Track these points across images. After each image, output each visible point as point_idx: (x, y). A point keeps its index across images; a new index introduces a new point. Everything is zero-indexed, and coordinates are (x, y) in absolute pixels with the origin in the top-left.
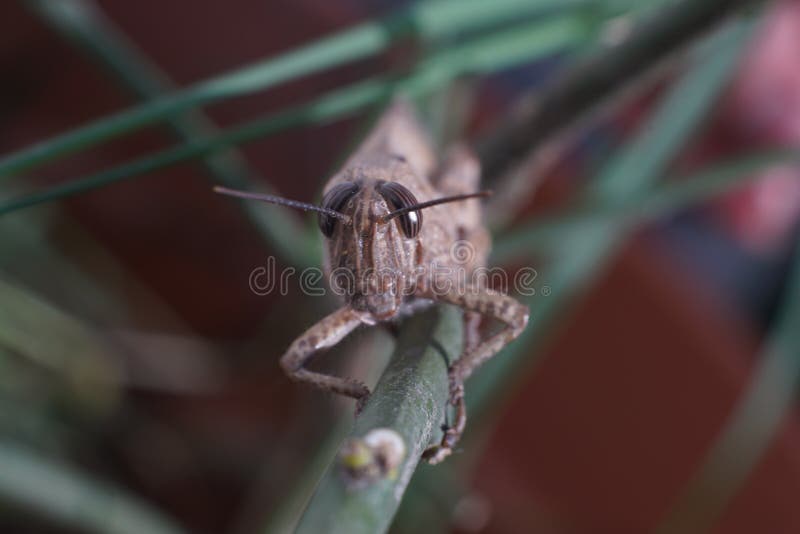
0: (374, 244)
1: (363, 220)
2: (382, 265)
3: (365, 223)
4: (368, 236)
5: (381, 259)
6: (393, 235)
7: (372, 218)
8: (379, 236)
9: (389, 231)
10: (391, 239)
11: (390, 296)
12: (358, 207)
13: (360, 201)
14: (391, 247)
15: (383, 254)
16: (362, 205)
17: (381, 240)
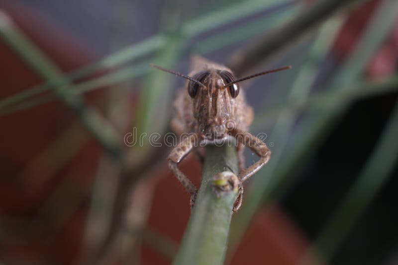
0: (218, 100)
1: (213, 88)
2: (221, 111)
3: (214, 89)
4: (215, 96)
5: (221, 108)
6: (226, 96)
7: (217, 87)
8: (220, 96)
9: (225, 94)
10: (225, 98)
11: (223, 127)
12: (210, 82)
13: (211, 79)
14: (225, 102)
15: (221, 105)
16: (212, 81)
17: (221, 98)
